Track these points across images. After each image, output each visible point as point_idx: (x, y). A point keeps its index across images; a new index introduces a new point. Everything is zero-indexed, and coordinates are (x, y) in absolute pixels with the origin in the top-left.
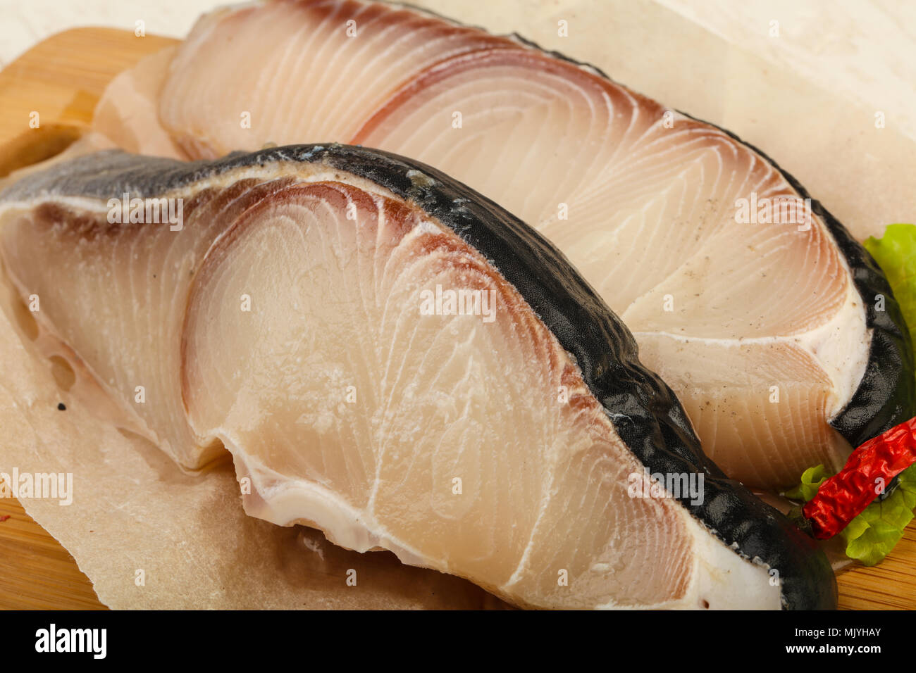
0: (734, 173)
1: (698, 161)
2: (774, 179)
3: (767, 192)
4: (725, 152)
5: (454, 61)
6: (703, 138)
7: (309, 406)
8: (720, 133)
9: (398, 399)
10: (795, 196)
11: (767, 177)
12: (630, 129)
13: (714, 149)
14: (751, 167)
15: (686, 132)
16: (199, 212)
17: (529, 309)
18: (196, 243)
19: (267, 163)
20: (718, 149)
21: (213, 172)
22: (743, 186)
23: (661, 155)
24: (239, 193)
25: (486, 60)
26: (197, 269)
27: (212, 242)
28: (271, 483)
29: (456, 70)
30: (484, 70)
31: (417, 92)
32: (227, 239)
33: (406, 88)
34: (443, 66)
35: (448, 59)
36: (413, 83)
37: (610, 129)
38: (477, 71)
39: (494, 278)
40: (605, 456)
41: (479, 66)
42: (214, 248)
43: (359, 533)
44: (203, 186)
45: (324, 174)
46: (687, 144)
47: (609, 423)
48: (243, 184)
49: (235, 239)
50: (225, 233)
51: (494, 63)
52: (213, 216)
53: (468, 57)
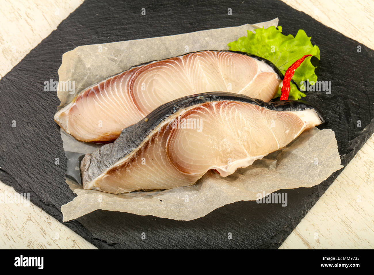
0: (206, 57)
1: (198, 61)
2: (213, 53)
3: (216, 55)
4: (199, 55)
5: (131, 80)
6: (193, 57)
7: (224, 149)
8: (193, 53)
9: (238, 135)
10: (220, 53)
11: (212, 53)
12: (180, 66)
13: (197, 56)
14: (208, 54)
15: (188, 58)
16: (157, 139)
17: (243, 102)
18: (160, 145)
19: (165, 119)
20: (198, 56)
21: (151, 130)
22: (211, 58)
23: (191, 65)
24: (165, 129)
25: (137, 75)
26: (166, 149)
27: (166, 143)
28: (226, 168)
29: (133, 81)
30: (139, 76)
31: (132, 91)
32: (172, 138)
33: (130, 92)
34: (130, 83)
35: (129, 81)
36: (130, 90)
37: (176, 68)
38: (137, 78)
39: (234, 102)
40: (272, 115)
41: (137, 77)
42: (169, 142)
43: (249, 162)
44: (151, 135)
45: (183, 111)
46: (192, 59)
47: (268, 109)
48: (165, 127)
49: (174, 136)
50: (169, 138)
51: (139, 74)
52: (161, 137)
53: (133, 77)
